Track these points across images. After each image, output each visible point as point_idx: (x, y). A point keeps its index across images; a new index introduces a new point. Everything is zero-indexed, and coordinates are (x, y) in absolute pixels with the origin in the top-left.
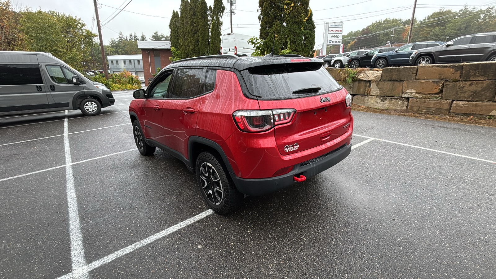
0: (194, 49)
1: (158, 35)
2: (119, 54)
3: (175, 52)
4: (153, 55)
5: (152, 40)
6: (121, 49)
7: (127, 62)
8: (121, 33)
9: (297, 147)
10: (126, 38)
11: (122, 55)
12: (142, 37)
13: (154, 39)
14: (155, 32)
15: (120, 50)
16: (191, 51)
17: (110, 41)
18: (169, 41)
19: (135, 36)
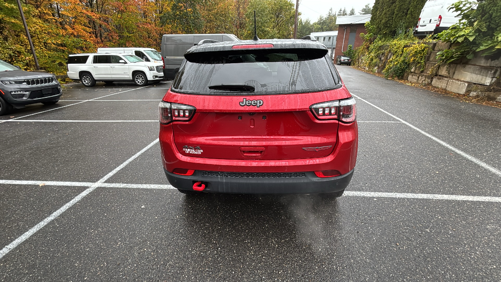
0: (386, 23)
1: (368, 7)
2: (323, 31)
3: (369, 27)
4: (349, 31)
5: (361, 14)
6: (327, 25)
7: (327, 39)
8: (331, 8)
9: (200, 152)
10: (334, 14)
11: (326, 31)
12: (351, 11)
13: (364, 13)
14: (367, 4)
15: (325, 26)
16: (383, 25)
17: (319, 18)
18: (370, 15)
19: (344, 11)
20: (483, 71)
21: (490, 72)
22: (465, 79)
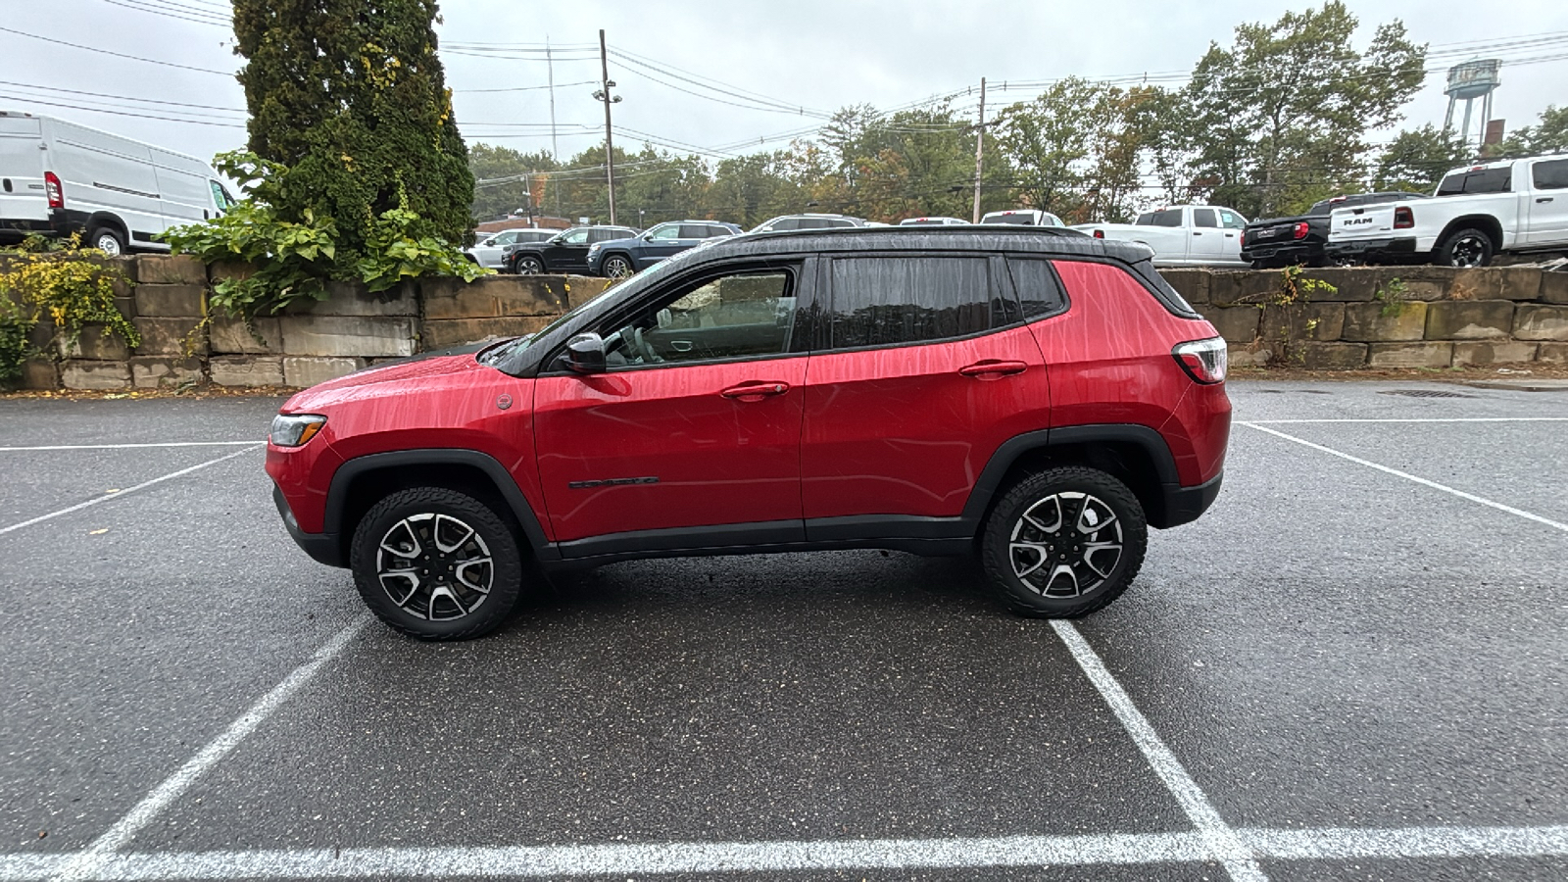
20: (376, 326)
21: (396, 327)
22: (329, 349)
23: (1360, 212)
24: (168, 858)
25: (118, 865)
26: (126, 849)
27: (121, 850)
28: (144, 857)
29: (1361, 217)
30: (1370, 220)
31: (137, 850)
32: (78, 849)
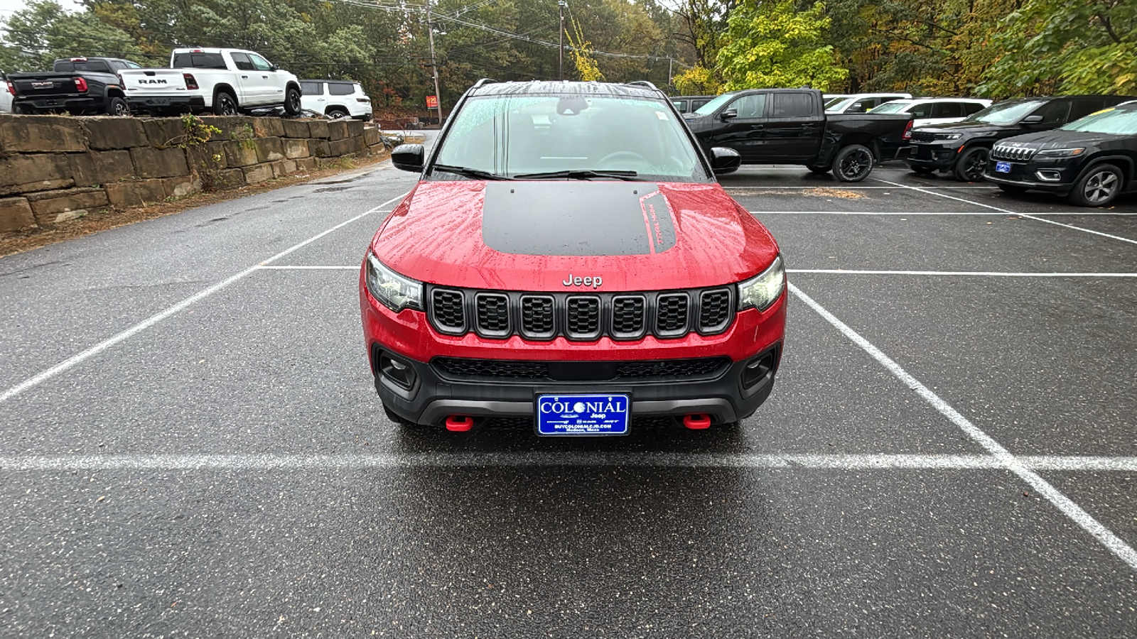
23: (152, 74)
24: (972, 435)
25: (995, 450)
26: (985, 452)
27: (990, 454)
28: (983, 443)
29: (155, 78)
30: (165, 81)
31: (983, 448)
32: (1010, 472)
